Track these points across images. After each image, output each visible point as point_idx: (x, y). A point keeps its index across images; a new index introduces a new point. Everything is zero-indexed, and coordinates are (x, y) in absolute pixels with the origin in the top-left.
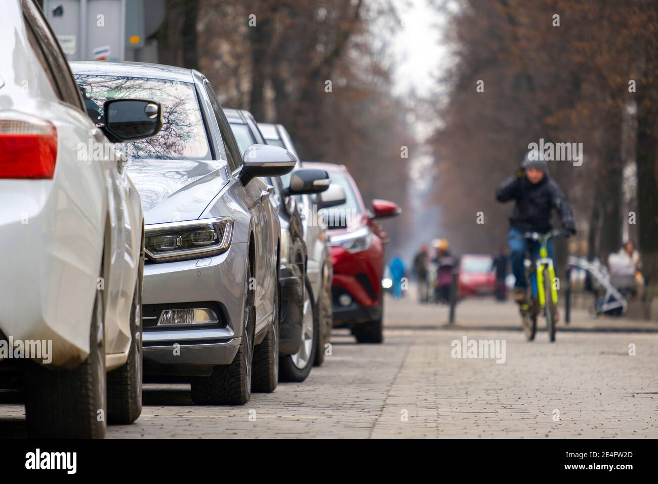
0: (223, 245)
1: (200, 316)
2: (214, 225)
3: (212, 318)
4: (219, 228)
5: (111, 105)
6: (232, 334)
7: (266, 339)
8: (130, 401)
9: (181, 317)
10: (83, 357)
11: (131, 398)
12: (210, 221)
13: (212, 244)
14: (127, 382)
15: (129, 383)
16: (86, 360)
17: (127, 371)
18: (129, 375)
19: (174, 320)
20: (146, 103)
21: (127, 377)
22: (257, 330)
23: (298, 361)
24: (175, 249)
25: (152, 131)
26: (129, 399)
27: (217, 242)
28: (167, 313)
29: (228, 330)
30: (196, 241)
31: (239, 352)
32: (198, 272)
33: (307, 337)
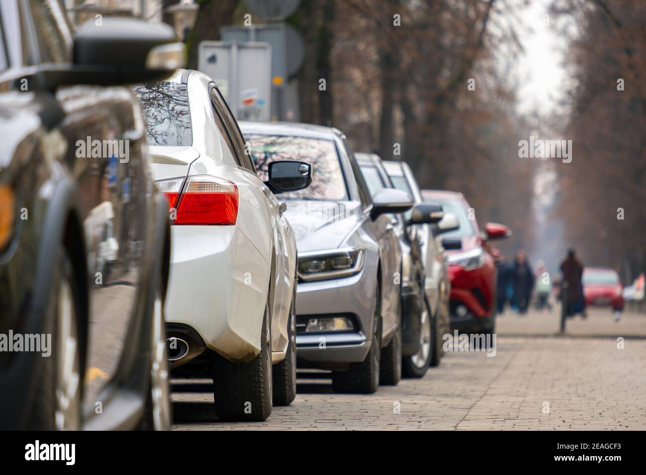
0: (356, 268)
1: (339, 324)
2: (350, 253)
3: (348, 325)
4: (354, 255)
5: (274, 165)
6: (364, 338)
7: (391, 343)
8: (287, 388)
9: (325, 325)
10: (257, 353)
11: (288, 386)
12: (347, 249)
13: (348, 268)
14: (285, 374)
15: (287, 374)
16: (259, 355)
17: (285, 365)
18: (287, 368)
19: (319, 327)
20: (300, 164)
21: (285, 370)
22: (384, 335)
23: (418, 361)
24: (320, 272)
25: (304, 185)
27: (353, 266)
28: (313, 321)
29: (360, 335)
30: (336, 265)
31: (369, 353)
32: (338, 290)
33: (425, 342)
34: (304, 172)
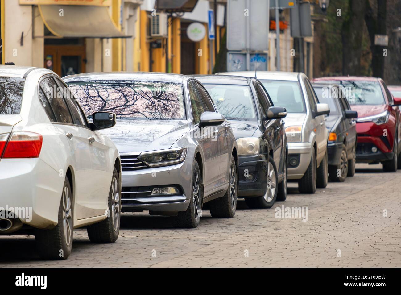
0: (181, 159)
1: (172, 190)
2: (178, 151)
3: (176, 191)
4: (180, 152)
5: (96, 114)
6: (185, 198)
7: (226, 194)
9: (163, 191)
12: (176, 148)
13: (177, 159)
19: (160, 192)
20: (109, 114)
23: (267, 198)
24: (159, 162)
25: (111, 125)
26: (110, 233)
27: (179, 158)
28: (156, 190)
29: (183, 196)
30: (170, 157)
32: (169, 172)
33: (272, 187)
34: (111, 118)
